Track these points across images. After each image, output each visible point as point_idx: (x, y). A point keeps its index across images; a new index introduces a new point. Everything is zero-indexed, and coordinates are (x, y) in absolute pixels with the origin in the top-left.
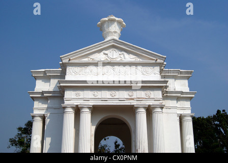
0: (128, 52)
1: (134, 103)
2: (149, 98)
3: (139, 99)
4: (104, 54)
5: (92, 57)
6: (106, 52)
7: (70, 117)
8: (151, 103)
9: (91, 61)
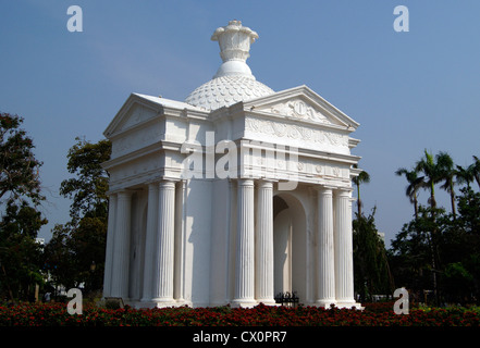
0: (318, 109)
1: (322, 182)
2: (337, 178)
3: (327, 178)
4: (290, 106)
5: (276, 107)
6: (292, 103)
7: (249, 194)
8: (339, 184)
9: (275, 114)
